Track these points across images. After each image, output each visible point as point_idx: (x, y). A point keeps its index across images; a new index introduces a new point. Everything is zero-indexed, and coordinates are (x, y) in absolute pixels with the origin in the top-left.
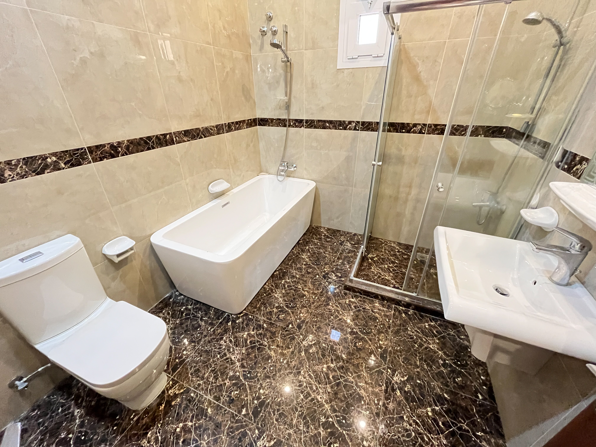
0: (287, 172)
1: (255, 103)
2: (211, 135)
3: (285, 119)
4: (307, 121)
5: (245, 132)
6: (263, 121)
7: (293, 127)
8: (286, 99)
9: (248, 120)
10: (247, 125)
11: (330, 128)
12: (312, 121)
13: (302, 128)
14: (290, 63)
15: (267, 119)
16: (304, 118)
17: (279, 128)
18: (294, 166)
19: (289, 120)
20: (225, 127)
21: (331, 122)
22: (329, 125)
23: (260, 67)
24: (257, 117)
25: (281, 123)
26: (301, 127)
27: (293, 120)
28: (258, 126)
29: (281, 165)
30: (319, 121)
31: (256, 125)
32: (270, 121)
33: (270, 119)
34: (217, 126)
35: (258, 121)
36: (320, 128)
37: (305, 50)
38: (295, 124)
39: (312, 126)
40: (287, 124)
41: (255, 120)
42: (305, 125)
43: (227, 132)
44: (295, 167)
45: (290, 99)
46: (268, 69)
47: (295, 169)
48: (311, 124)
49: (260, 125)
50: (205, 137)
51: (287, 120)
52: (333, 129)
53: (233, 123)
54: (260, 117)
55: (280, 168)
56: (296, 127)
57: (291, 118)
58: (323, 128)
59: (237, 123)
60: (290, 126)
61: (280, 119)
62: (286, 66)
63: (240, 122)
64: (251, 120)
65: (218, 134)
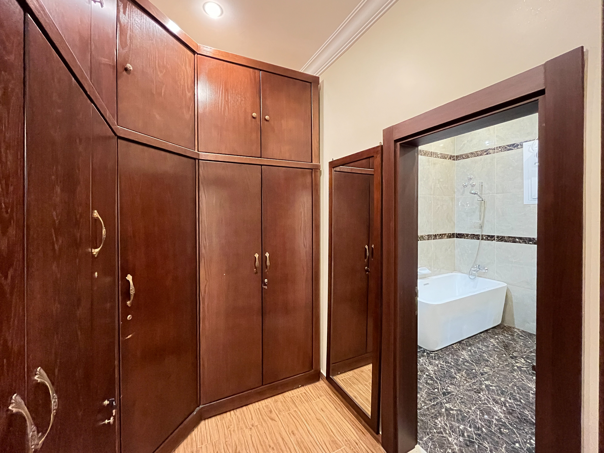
0: (478, 272)
1: (454, 224)
2: (424, 240)
3: (478, 235)
4: (498, 237)
5: (446, 240)
6: (460, 235)
7: (486, 240)
8: (480, 222)
9: (448, 234)
10: (447, 237)
11: (520, 242)
12: (503, 237)
13: (494, 241)
14: (484, 201)
15: (464, 234)
16: (496, 234)
17: (473, 240)
18: (486, 268)
19: (482, 235)
20: (433, 236)
21: (520, 238)
22: (519, 240)
23: (461, 203)
24: (455, 232)
25: (475, 237)
26: (492, 241)
27: (485, 235)
28: (455, 238)
29: (473, 267)
30: (509, 237)
31: (454, 237)
32: (466, 235)
33: (466, 234)
34: (428, 235)
35: (456, 235)
36: (511, 242)
37: (496, 194)
38: (487, 238)
39: (503, 240)
40: (480, 238)
41: (453, 234)
42: (496, 239)
43: (434, 239)
44: (487, 270)
45: (483, 222)
46: (467, 204)
47: (486, 271)
48: (501, 239)
49: (457, 237)
50: (420, 240)
51: (480, 236)
52: (523, 243)
53: (438, 234)
54: (458, 233)
55: (472, 269)
56: (488, 240)
57: (484, 234)
58: (513, 242)
59: (440, 235)
60: (482, 239)
61: (474, 235)
62: (481, 203)
63: (443, 234)
64: (450, 234)
65: (428, 240)
